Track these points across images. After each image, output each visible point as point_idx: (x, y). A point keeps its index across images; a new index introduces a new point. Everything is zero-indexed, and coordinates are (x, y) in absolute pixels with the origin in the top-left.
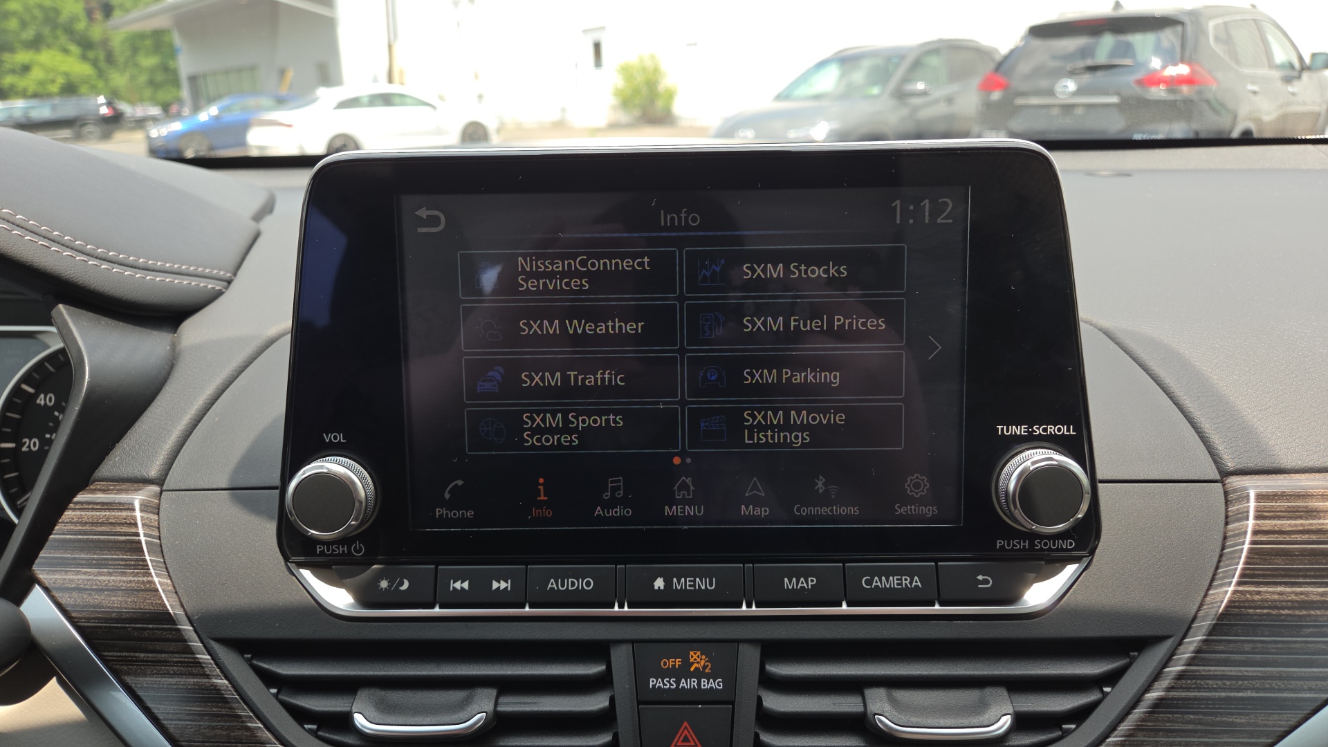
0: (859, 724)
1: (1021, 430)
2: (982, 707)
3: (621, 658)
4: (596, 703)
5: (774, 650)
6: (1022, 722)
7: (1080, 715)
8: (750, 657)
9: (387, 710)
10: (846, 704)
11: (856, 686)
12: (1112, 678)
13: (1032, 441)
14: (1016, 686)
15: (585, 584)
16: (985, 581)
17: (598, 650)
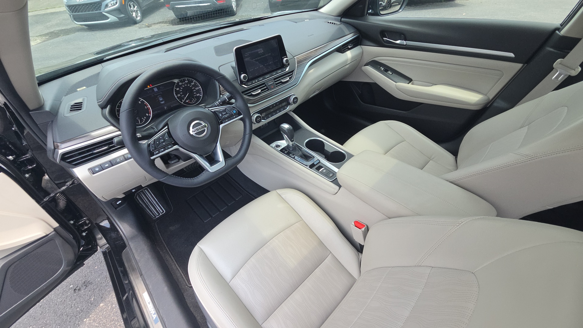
0: (281, 82)
1: (283, 57)
2: (287, 78)
3: (266, 83)
4: (266, 87)
5: (274, 79)
6: (290, 78)
7: (292, 77)
8: (273, 80)
9: (254, 92)
10: (280, 81)
11: (280, 80)
12: (293, 74)
13: (284, 58)
14: (288, 76)
15: (262, 79)
16: (284, 69)
17: (264, 84)
